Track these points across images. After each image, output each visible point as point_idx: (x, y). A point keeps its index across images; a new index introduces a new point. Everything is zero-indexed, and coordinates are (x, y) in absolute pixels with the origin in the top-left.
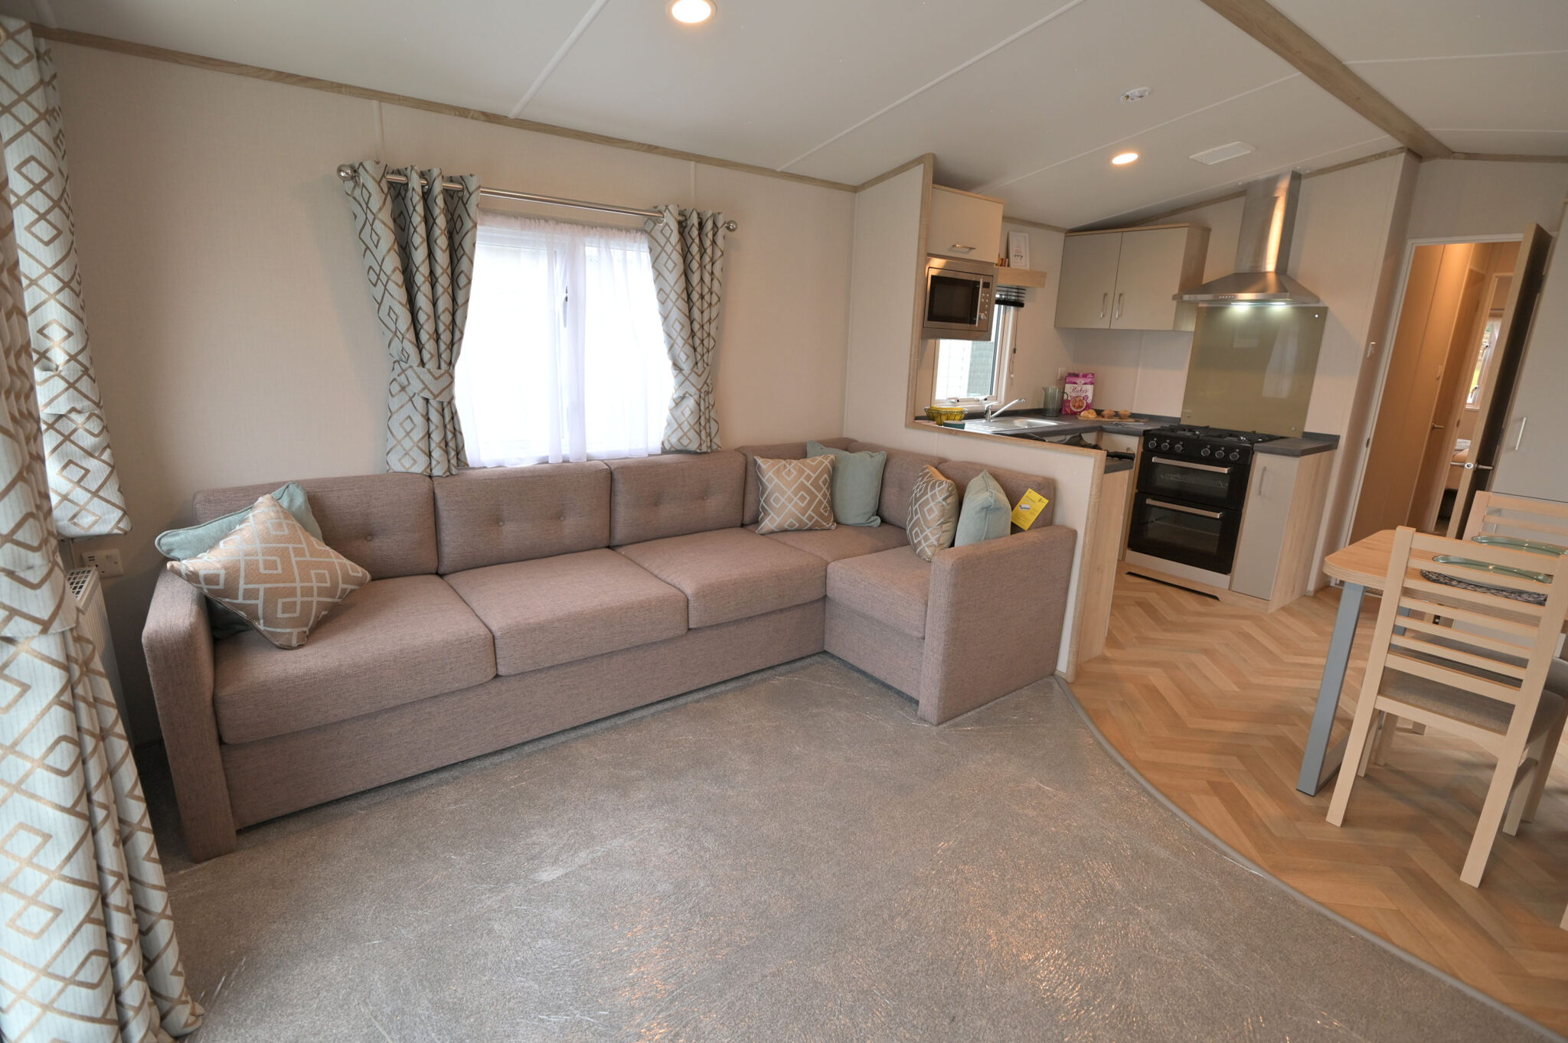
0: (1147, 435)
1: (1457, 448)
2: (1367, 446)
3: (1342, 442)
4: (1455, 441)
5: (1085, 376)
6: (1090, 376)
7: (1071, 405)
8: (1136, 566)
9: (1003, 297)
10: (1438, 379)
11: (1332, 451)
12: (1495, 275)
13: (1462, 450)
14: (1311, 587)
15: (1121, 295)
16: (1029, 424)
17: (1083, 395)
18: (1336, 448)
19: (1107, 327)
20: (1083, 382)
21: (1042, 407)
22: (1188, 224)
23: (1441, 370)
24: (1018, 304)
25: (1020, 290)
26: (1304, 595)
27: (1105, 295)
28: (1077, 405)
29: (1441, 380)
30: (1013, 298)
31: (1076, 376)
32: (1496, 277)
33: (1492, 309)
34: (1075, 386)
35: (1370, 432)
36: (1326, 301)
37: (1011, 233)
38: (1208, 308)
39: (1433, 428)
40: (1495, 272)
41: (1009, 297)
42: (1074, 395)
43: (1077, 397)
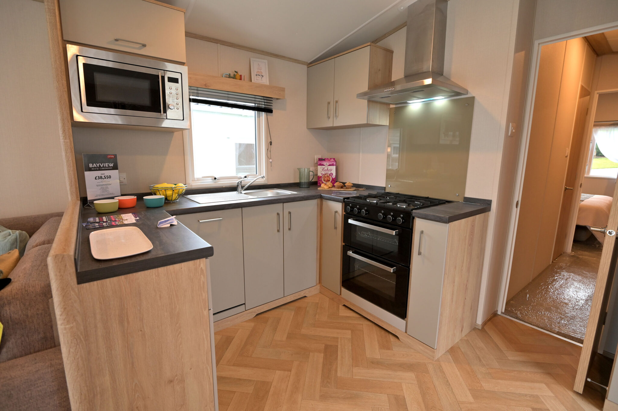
0: (346, 202)
1: (581, 199)
2: (517, 207)
3: (494, 206)
4: (580, 196)
5: (329, 160)
6: (332, 160)
7: (322, 179)
8: (348, 301)
9: (256, 105)
10: (566, 157)
11: (487, 213)
12: (596, 92)
13: (583, 201)
14: (480, 321)
15: (337, 102)
16: (278, 193)
17: (330, 172)
18: (490, 211)
19: (332, 126)
20: (328, 164)
21: (298, 181)
22: (369, 44)
23: (568, 151)
24: (269, 111)
25: (268, 99)
26: (474, 329)
27: (329, 103)
28: (326, 179)
29: (568, 157)
30: (263, 106)
31: (324, 160)
32: (597, 93)
33: (595, 122)
34: (324, 167)
35: (518, 195)
36: (472, 92)
37: (251, 58)
38: (396, 108)
39: (566, 189)
40: (596, 90)
41: (260, 105)
42: (323, 173)
43: (325, 174)
